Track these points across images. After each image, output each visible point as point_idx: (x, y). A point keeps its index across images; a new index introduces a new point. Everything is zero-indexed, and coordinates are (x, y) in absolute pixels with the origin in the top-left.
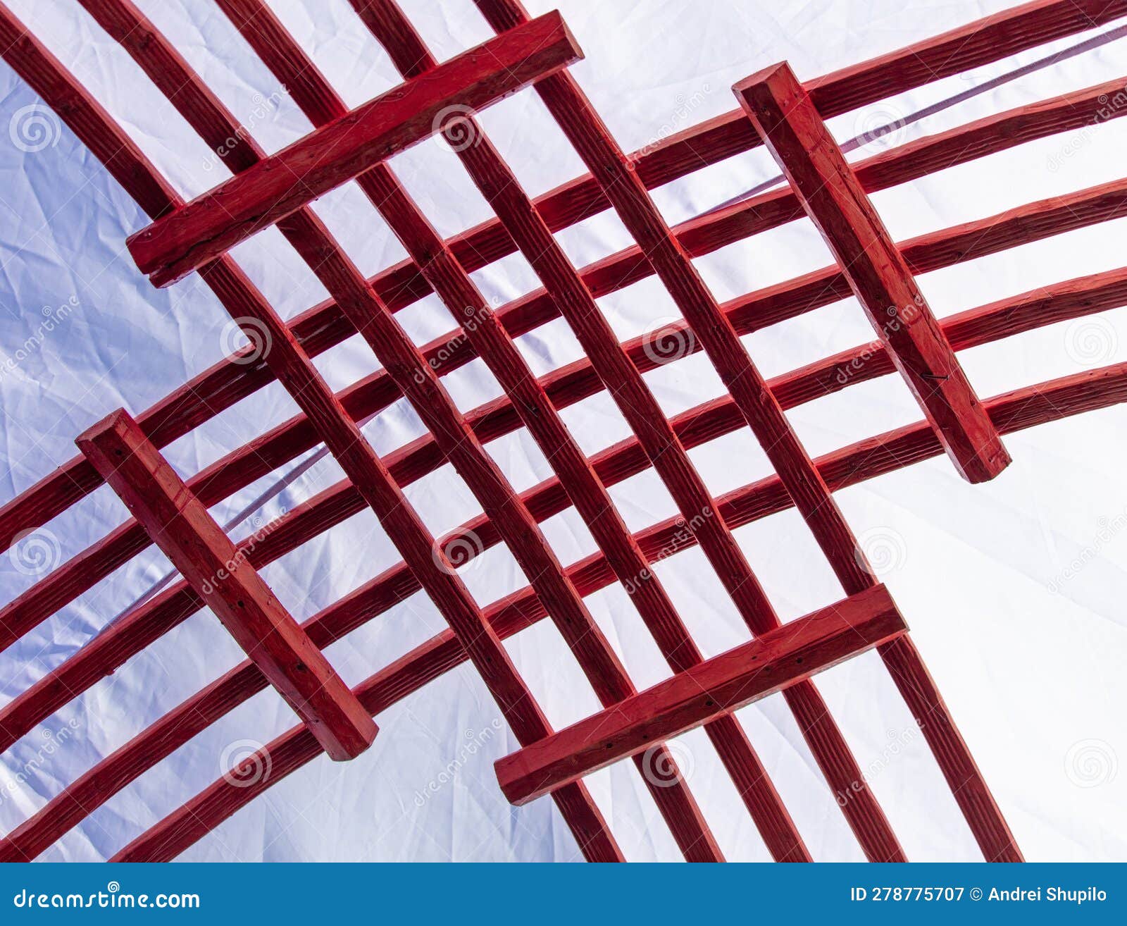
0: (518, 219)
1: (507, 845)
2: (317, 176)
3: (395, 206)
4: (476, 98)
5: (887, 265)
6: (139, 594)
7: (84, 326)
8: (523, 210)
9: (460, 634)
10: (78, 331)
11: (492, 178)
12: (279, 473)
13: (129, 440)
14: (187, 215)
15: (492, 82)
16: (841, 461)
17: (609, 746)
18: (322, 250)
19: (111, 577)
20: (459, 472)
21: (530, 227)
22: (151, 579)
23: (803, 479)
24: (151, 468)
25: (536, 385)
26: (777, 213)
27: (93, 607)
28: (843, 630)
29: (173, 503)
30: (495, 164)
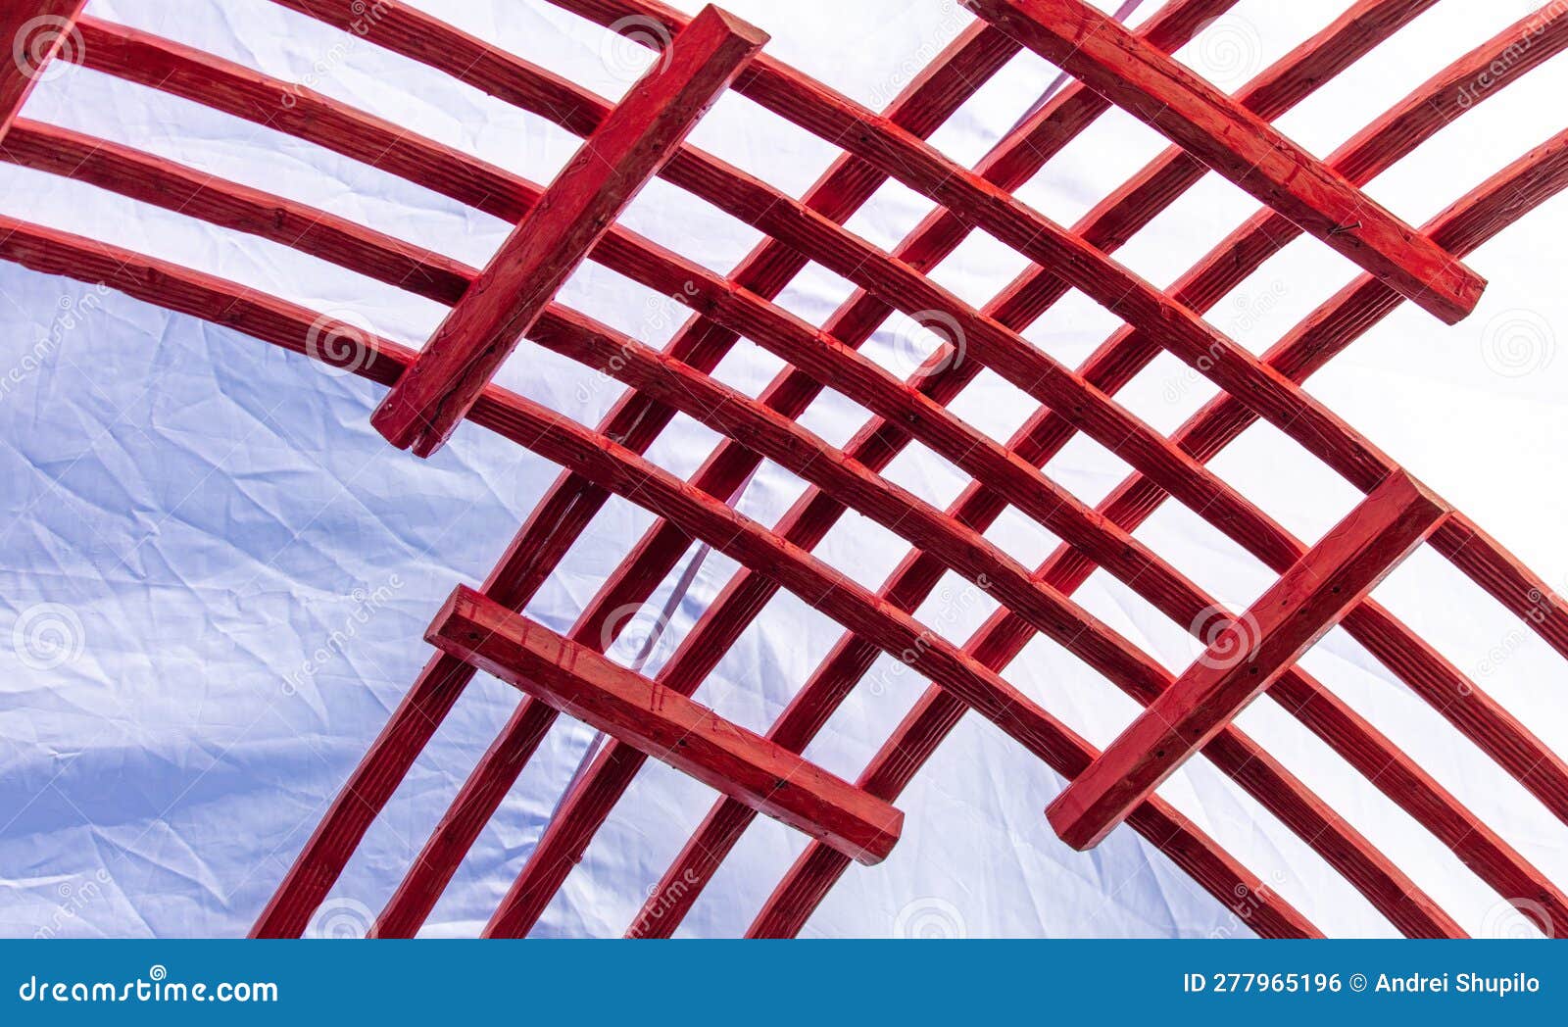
0: (791, 229)
1: (1100, 893)
2: (535, 281)
3: (647, 268)
4: (666, 133)
5: (1228, 128)
6: (575, 764)
7: (374, 519)
8: (791, 216)
9: (947, 687)
10: (370, 528)
11: (738, 197)
12: (671, 581)
13: (480, 619)
14: (420, 371)
15: (674, 111)
16: (1293, 347)
17: (1161, 754)
18: (590, 344)
19: (535, 757)
20: (863, 513)
21: (809, 232)
22: (582, 744)
23: (1256, 385)
24: (517, 638)
25: (904, 392)
26: (1083, 109)
27: (530, 796)
28: (1373, 539)
29: (558, 666)
30: (733, 182)
